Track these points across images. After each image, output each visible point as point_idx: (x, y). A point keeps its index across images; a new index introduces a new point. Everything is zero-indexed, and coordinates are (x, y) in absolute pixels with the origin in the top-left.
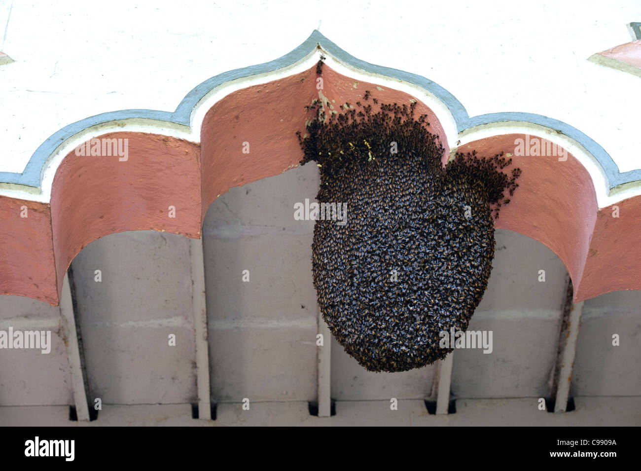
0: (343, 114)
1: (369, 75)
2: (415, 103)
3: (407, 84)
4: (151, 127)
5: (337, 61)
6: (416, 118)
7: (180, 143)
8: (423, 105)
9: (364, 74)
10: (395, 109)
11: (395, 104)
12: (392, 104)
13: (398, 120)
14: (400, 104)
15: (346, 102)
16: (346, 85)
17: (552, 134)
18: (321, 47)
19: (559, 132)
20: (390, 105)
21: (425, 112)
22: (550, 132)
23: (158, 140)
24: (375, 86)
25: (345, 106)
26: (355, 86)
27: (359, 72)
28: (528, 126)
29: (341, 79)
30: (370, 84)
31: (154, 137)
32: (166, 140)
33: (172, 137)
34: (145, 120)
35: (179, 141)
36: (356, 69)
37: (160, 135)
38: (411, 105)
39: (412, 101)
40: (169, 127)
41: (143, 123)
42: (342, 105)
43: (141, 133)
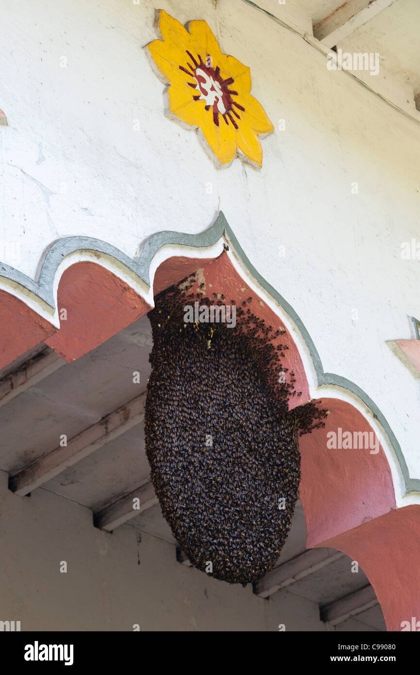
0: (210, 298)
1: (257, 286)
2: (285, 332)
3: (282, 311)
4: (119, 269)
5: (236, 257)
6: (275, 343)
7: (137, 298)
8: (289, 338)
9: (254, 282)
10: (260, 325)
11: (263, 321)
12: (260, 320)
13: (255, 331)
14: (267, 324)
15: (223, 294)
16: (236, 284)
17: (369, 414)
18: (226, 235)
19: (375, 416)
20: (259, 319)
21: (289, 344)
22: (368, 412)
23: (120, 285)
24: (259, 300)
25: (219, 296)
26: (243, 290)
27: (251, 279)
28: (356, 399)
29: (235, 277)
30: (258, 296)
31: (119, 282)
32: (126, 288)
33: (134, 290)
34: (117, 262)
35: (137, 296)
36: (250, 275)
37: (126, 283)
38: (278, 331)
39: (281, 329)
40: (132, 278)
41: (115, 263)
42: (216, 293)
43: (112, 273)
